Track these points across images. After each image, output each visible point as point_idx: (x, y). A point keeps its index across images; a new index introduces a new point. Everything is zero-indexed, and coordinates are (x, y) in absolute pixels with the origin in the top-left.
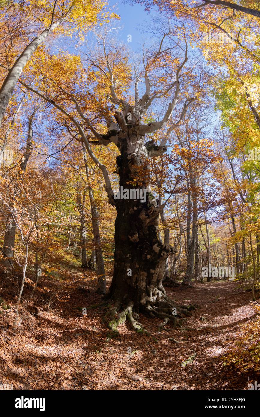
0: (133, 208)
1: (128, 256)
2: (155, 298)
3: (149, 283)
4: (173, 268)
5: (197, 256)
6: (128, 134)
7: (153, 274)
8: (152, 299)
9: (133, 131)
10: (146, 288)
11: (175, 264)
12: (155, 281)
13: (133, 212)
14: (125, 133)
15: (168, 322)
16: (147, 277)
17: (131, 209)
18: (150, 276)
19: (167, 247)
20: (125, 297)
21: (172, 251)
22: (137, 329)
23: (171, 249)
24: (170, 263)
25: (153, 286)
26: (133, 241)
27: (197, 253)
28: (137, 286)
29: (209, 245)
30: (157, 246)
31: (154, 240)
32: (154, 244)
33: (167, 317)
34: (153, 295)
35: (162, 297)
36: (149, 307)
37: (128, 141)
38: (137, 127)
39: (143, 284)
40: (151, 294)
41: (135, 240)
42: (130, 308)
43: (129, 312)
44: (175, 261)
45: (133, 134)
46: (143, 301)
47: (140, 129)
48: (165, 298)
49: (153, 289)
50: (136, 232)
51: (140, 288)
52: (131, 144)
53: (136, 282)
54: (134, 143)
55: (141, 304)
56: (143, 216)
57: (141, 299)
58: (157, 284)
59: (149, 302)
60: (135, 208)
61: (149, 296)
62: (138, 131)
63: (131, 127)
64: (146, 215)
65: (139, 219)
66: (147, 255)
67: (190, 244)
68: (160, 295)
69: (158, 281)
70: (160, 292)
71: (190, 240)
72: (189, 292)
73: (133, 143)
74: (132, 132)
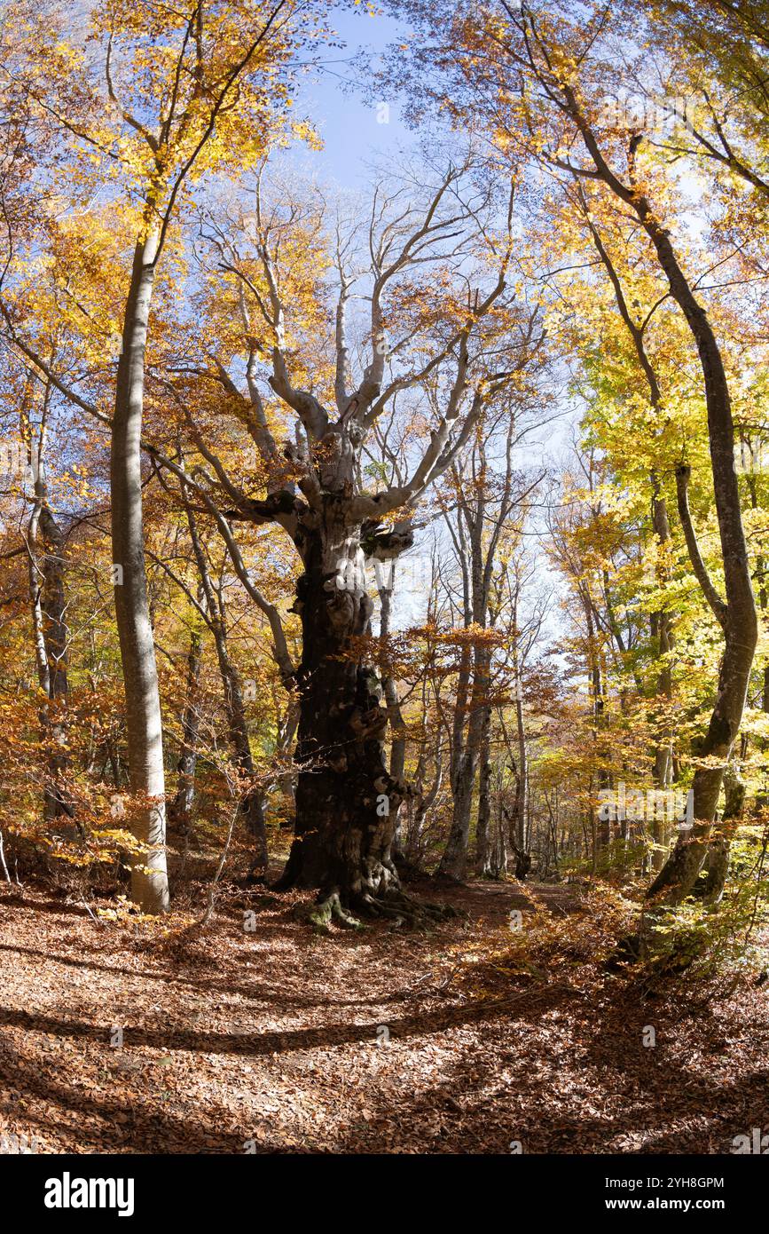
0: (337, 706)
1: (329, 799)
2: (377, 881)
3: (366, 851)
4: (413, 832)
5: (483, 801)
6: (324, 517)
7: (373, 834)
8: (374, 882)
9: (336, 513)
10: (361, 861)
11: (419, 819)
12: (377, 847)
13: (337, 713)
14: (318, 515)
15: (403, 923)
16: (362, 840)
17: (333, 708)
18: (368, 838)
19: (401, 784)
20: (323, 878)
21: (409, 792)
22: (354, 926)
23: (409, 788)
24: (405, 816)
25: (372, 858)
26: (337, 771)
27: (484, 791)
28: (345, 857)
29: (523, 770)
30: (383, 781)
31: (376, 769)
32: (377, 777)
33: (402, 915)
34: (375, 876)
35: (389, 882)
36: (368, 898)
37: (323, 538)
38: (348, 503)
39: (356, 853)
40: (371, 874)
41: (340, 769)
42: (336, 896)
43: (335, 903)
44: (422, 810)
45: (337, 520)
46: (357, 885)
47: (354, 509)
48: (396, 885)
49: (374, 863)
50: (344, 754)
51: (351, 860)
52: (332, 548)
53: (343, 849)
54: (337, 547)
55: (352, 891)
56: (356, 722)
57: (352, 881)
58: (380, 855)
59: (366, 889)
60: (342, 706)
61: (367, 877)
62: (348, 514)
63: (332, 502)
64: (363, 722)
65: (350, 727)
66: (363, 797)
67: (461, 767)
68: (387, 877)
69: (383, 849)
70: (387, 872)
71: (462, 756)
72: (454, 895)
73: (335, 544)
74: (333, 515)
